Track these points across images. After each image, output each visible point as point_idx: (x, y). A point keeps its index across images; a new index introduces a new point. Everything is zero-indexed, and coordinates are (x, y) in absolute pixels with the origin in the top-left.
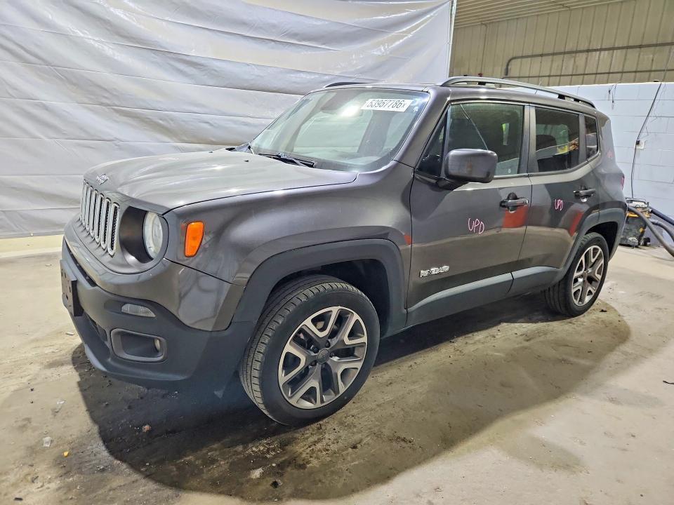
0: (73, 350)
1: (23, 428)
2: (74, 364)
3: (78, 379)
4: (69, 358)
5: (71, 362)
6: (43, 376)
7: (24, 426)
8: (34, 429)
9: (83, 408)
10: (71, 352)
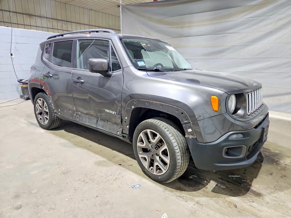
0: (243, 196)
1: (285, 176)
2: (250, 188)
3: (255, 179)
4: (249, 193)
5: (250, 190)
6: (267, 191)
7: (284, 176)
8: (281, 174)
9: (261, 170)
10: (245, 195)
